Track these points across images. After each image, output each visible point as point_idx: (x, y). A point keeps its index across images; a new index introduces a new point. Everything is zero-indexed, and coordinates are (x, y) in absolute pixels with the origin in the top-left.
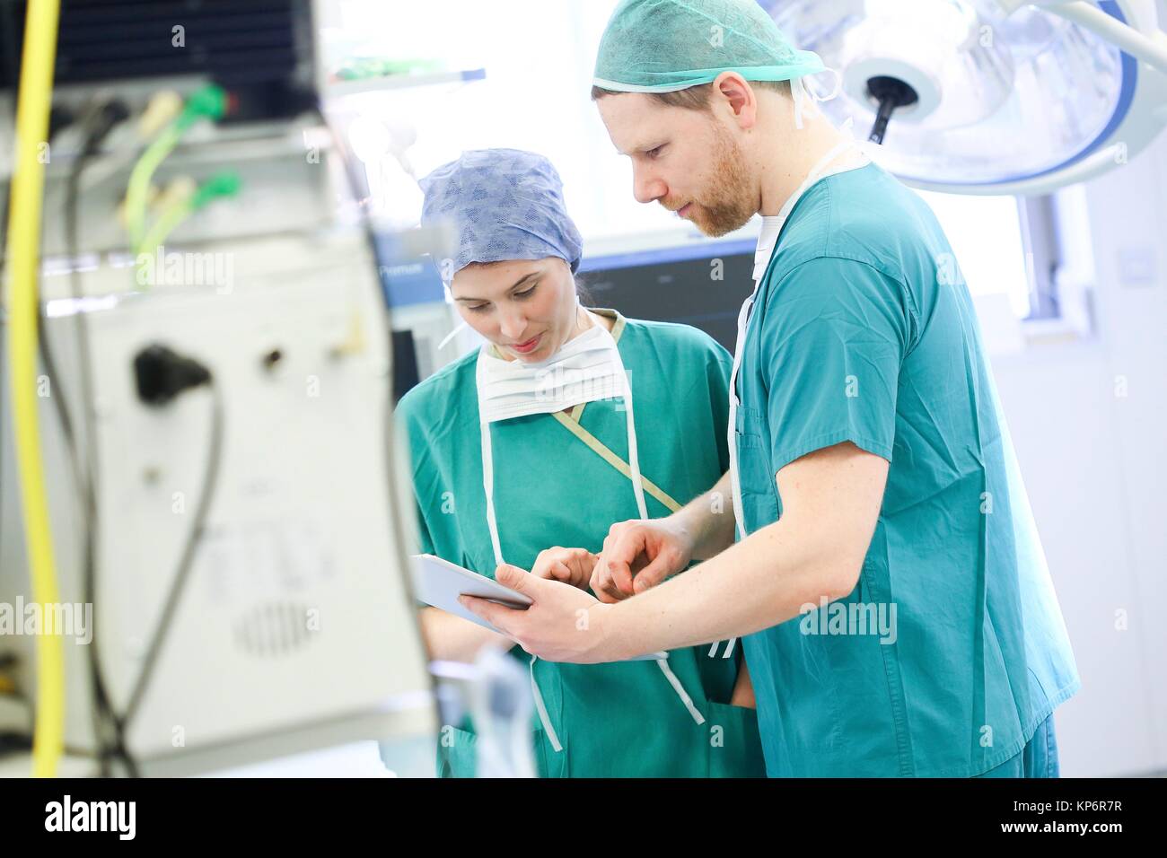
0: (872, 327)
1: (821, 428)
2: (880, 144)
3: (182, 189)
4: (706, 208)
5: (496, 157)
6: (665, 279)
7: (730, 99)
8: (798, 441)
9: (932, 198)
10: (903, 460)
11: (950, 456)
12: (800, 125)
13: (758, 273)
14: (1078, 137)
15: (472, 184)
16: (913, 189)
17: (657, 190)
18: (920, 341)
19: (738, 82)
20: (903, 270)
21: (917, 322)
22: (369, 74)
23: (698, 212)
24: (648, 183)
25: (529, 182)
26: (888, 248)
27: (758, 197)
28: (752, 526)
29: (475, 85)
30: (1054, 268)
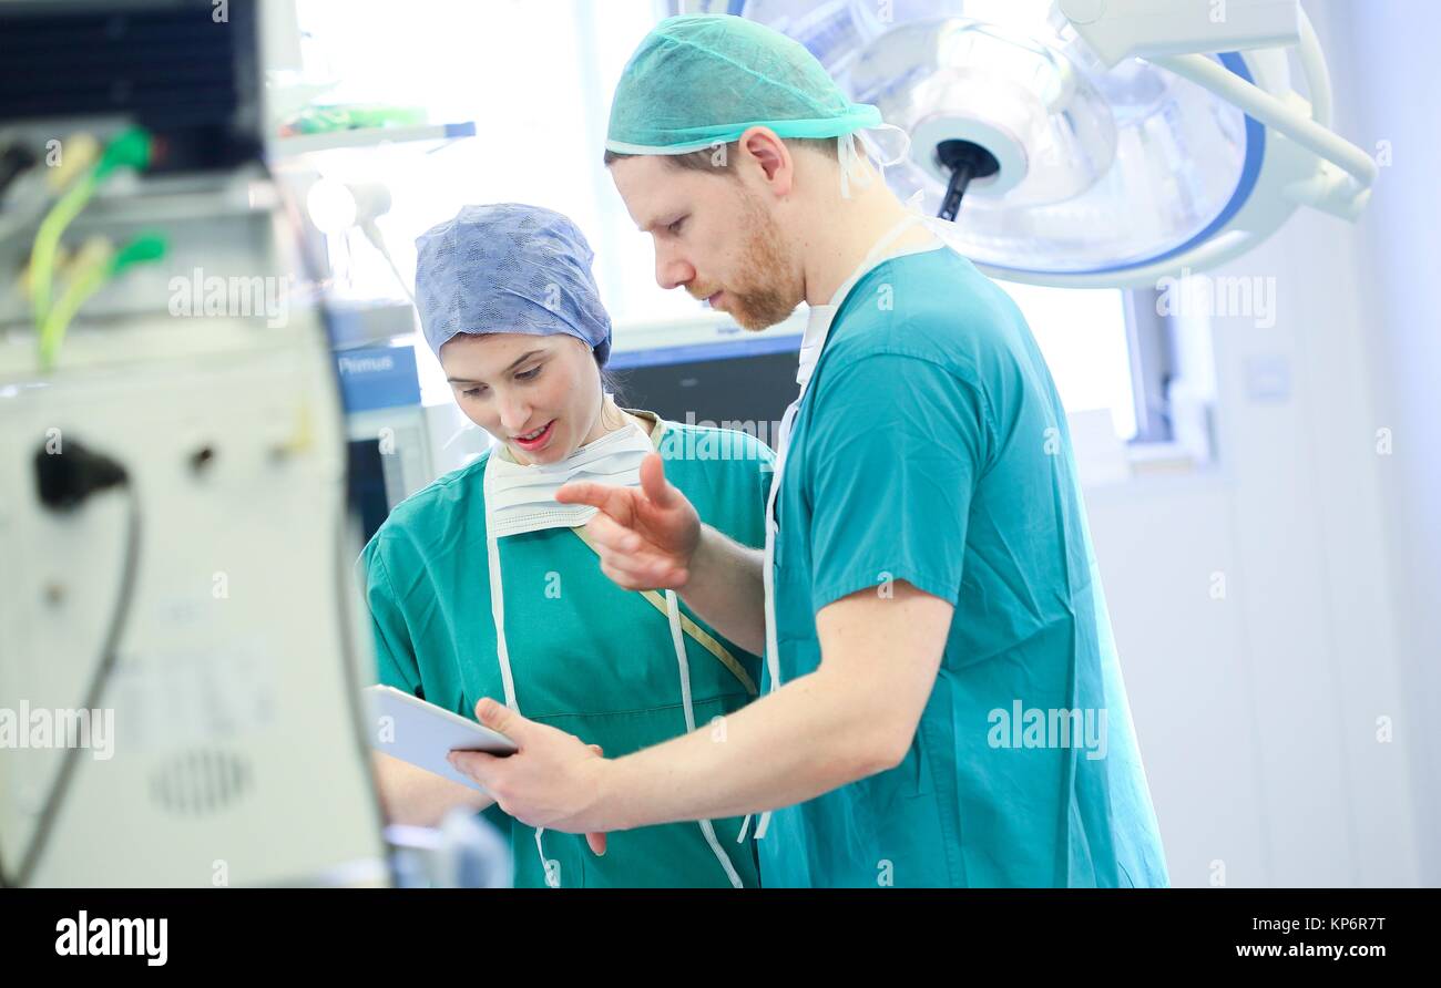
0: (939, 442)
1: (871, 562)
2: (952, 220)
3: (97, 253)
4: (739, 296)
5: (503, 213)
6: (689, 383)
7: (761, 160)
8: (845, 573)
9: (1015, 290)
10: (972, 603)
11: (1032, 602)
12: (846, 194)
13: (804, 375)
14: (1192, 218)
15: (468, 243)
16: (994, 280)
17: (681, 273)
18: (999, 458)
19: (769, 140)
20: (980, 373)
21: (996, 437)
22: (332, 127)
23: (731, 301)
24: (671, 266)
25: (539, 244)
26: (963, 348)
27: (802, 283)
28: (788, 674)
29: (463, 143)
30: (1166, 380)
